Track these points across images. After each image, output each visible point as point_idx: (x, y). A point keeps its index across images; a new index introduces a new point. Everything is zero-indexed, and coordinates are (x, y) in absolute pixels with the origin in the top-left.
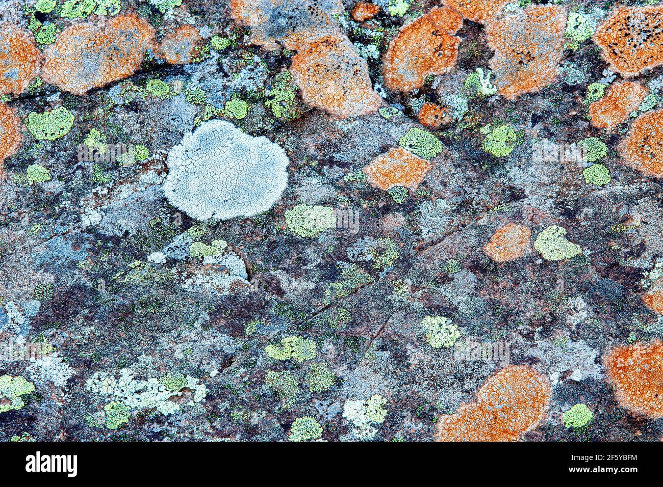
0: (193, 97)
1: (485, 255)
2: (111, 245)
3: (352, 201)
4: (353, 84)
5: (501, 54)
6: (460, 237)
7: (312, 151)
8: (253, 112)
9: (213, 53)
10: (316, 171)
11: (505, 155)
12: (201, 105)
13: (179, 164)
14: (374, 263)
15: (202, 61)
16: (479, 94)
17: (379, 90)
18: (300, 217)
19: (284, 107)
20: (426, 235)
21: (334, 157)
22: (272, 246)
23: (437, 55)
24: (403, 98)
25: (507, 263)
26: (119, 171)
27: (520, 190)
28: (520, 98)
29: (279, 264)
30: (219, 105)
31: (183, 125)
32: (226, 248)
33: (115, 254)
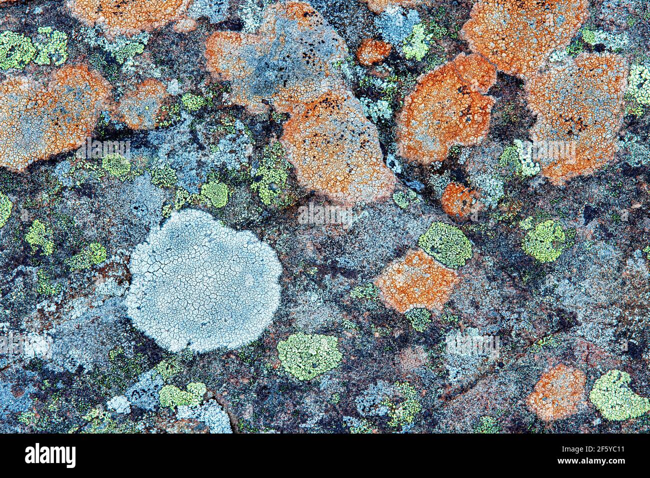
0: (160, 178)
1: (528, 411)
2: (62, 386)
3: (361, 328)
4: (360, 159)
5: (544, 121)
6: (497, 384)
7: (310, 252)
8: (236, 198)
9: (184, 115)
10: (315, 282)
11: (551, 260)
12: (171, 189)
13: (144, 270)
14: (390, 419)
15: (171, 125)
16: (517, 174)
17: (393, 164)
18: (297, 351)
19: (274, 192)
20: (454, 379)
21: (338, 262)
22: (263, 393)
23: (464, 121)
24: (422, 173)
25: (556, 422)
26: (70, 279)
27: (571, 313)
28: (570, 182)
29: (272, 421)
30: (193, 189)
31: (148, 215)
32: (206, 394)
33: (66, 400)
